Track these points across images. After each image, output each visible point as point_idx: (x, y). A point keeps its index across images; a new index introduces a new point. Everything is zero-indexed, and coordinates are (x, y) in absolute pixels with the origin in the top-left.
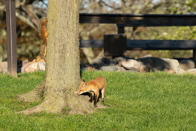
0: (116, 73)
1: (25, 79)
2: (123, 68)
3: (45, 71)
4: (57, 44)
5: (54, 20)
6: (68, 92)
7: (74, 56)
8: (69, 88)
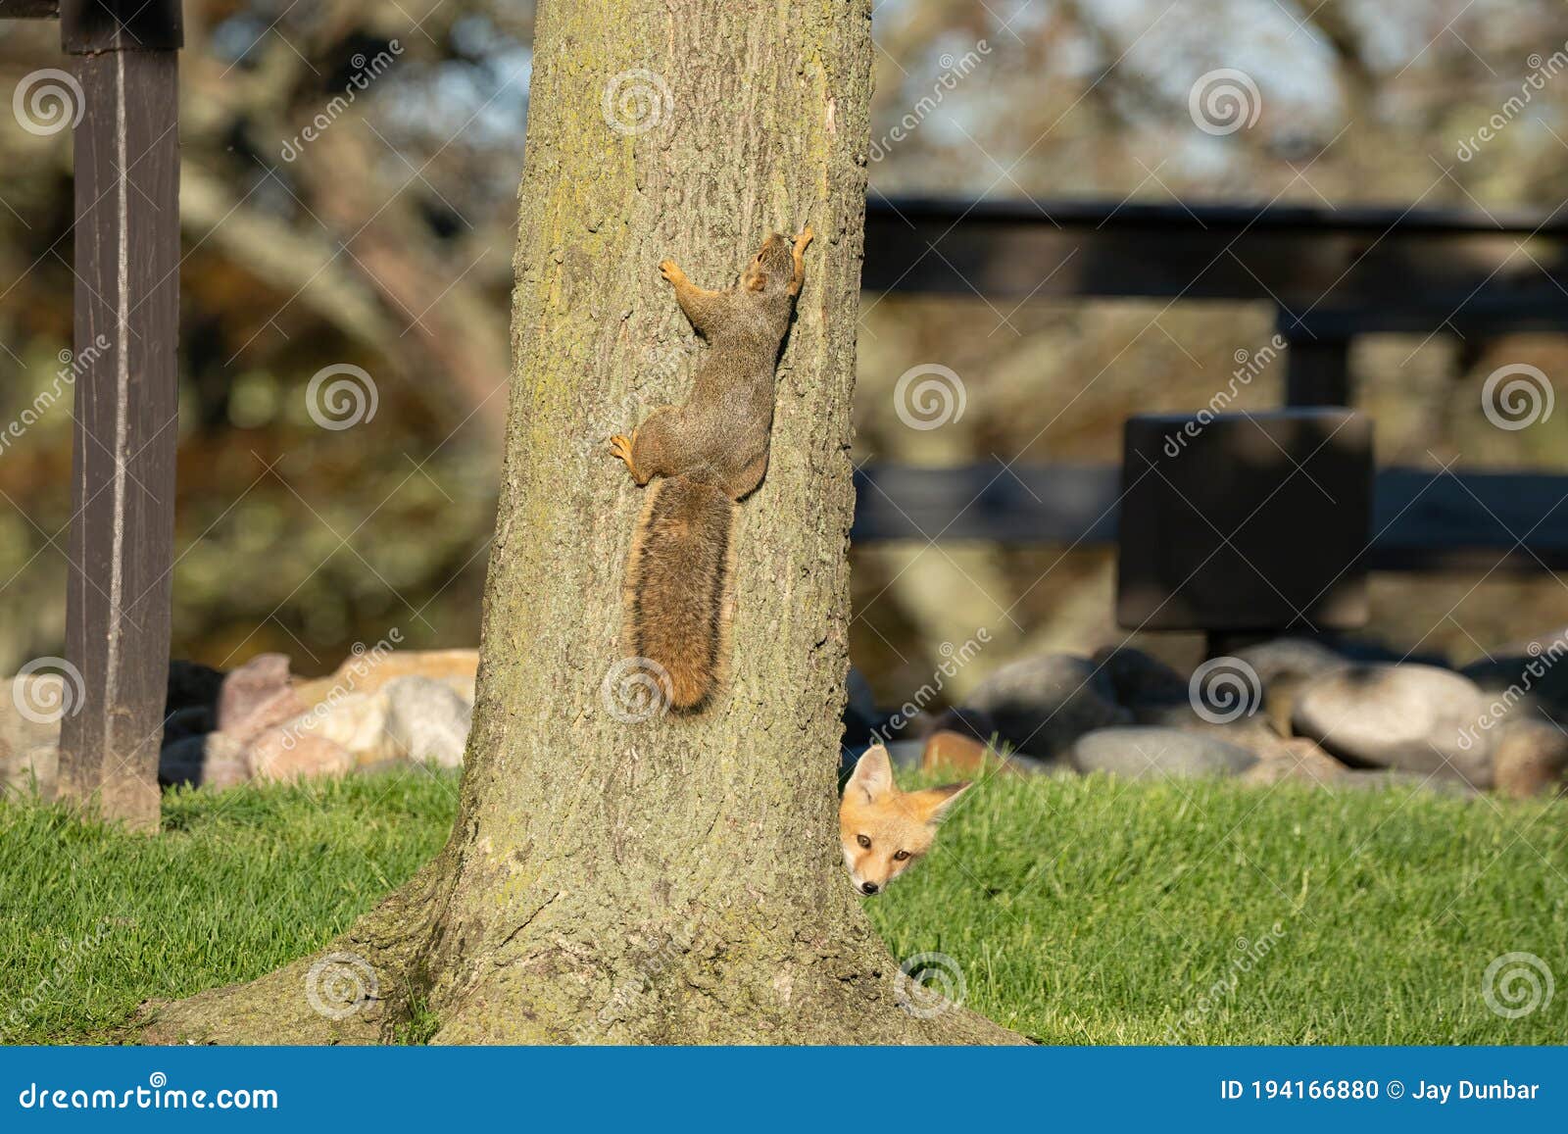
0: (1237, 800)
1: (244, 845)
2: (1309, 750)
3: (466, 775)
4: (610, 503)
5: (587, 262)
6: (696, 980)
7: (785, 628)
8: (708, 936)
